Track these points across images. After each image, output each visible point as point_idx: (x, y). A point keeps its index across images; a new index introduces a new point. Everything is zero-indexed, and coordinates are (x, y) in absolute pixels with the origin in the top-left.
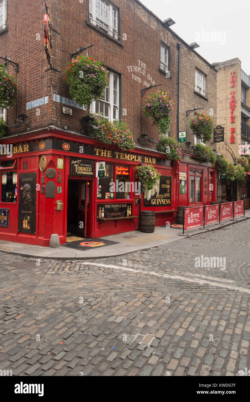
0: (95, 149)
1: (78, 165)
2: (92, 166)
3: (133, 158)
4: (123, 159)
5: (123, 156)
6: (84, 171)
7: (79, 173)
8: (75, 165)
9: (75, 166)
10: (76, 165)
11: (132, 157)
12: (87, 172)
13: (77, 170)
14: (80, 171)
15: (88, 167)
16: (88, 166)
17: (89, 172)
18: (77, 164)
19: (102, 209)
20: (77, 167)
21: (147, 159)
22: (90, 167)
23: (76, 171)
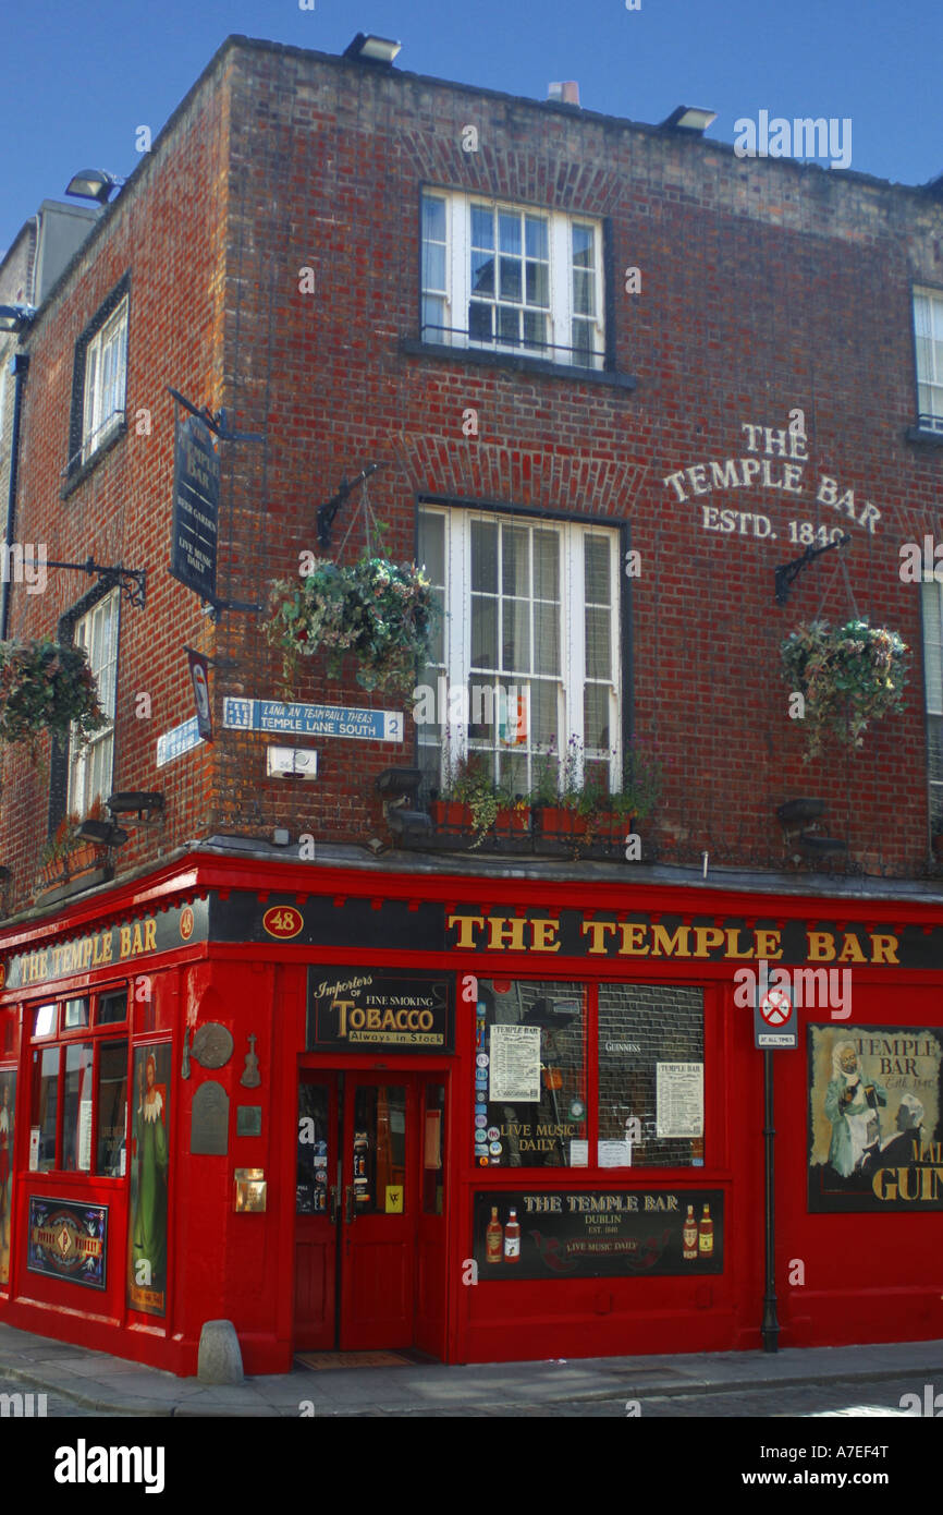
0: (452, 920)
1: (352, 1003)
2: (436, 1002)
3: (718, 941)
4: (645, 951)
5: (639, 939)
6: (388, 1029)
7: (358, 1037)
8: (336, 1003)
9: (337, 1009)
10: (344, 1004)
11: (710, 937)
12: (408, 1031)
13: (349, 1028)
14: (363, 1029)
15: (410, 1008)
16: (411, 1002)
17: (420, 1031)
18: (344, 996)
19: (504, 1218)
20: (349, 1010)
21: (829, 939)
22: (421, 1008)
23: (344, 1032)
